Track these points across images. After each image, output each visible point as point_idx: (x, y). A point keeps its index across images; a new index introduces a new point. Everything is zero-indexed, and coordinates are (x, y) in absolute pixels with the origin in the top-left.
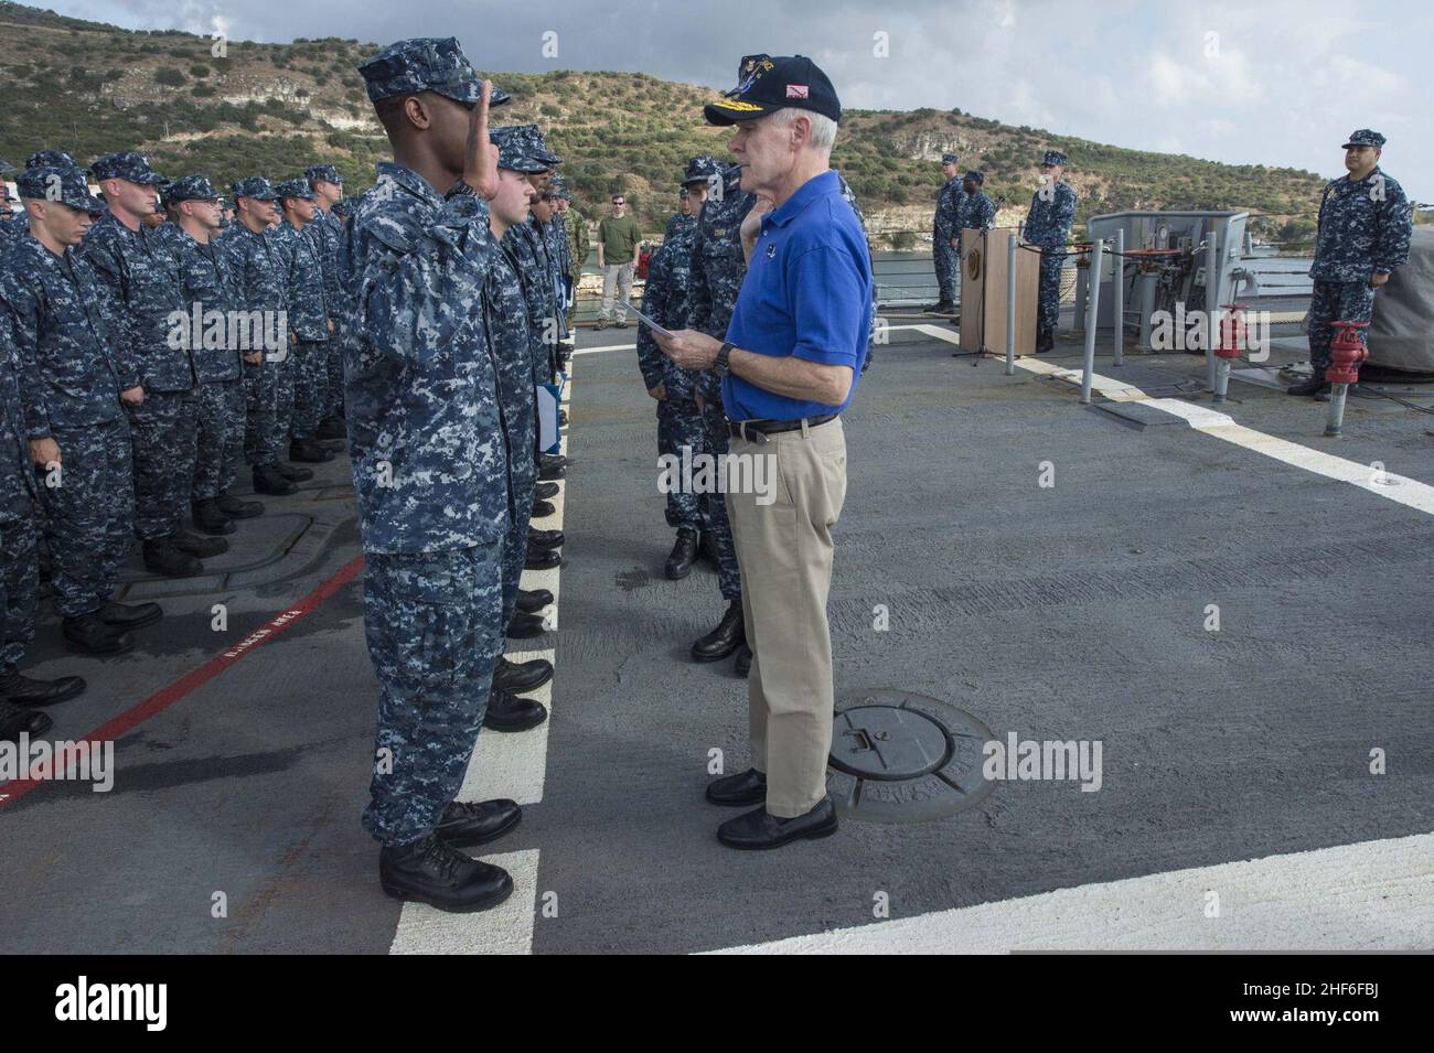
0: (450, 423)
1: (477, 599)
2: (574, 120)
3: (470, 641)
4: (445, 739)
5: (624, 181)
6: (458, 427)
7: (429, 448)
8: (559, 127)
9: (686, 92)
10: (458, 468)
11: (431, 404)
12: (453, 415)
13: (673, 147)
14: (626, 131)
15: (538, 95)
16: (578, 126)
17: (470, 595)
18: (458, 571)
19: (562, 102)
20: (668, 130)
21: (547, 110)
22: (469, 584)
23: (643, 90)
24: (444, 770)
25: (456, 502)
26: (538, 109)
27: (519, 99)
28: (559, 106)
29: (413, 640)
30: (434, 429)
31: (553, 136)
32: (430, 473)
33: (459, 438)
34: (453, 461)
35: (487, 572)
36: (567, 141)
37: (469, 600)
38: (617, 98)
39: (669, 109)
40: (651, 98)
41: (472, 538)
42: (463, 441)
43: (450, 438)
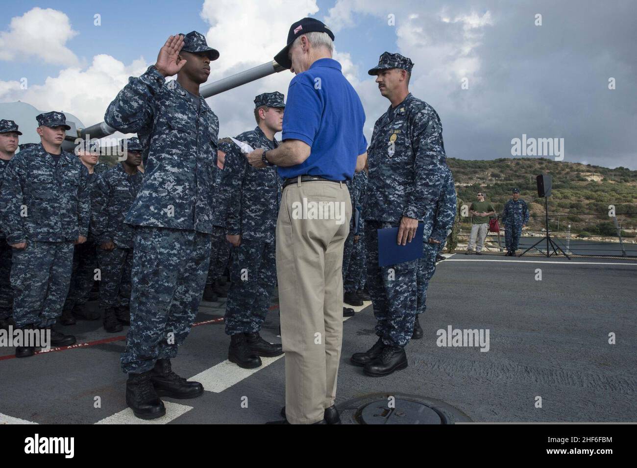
0: (159, 171)
1: (161, 253)
2: (506, 179)
3: (156, 273)
4: (144, 321)
5: (530, 206)
6: (163, 174)
7: (150, 181)
8: (499, 182)
9: (567, 166)
10: (159, 191)
11: (155, 163)
12: (162, 168)
13: (558, 191)
14: (533, 184)
15: (490, 169)
16: (508, 182)
17: (158, 251)
18: (155, 239)
19: (501, 172)
20: (556, 183)
21: (493, 175)
22: (158, 245)
23: (544, 166)
24: (142, 337)
25: (156, 205)
26: (489, 175)
27: (480, 171)
28: (500, 173)
29: (136, 268)
30: (153, 174)
31: (496, 186)
32: (149, 192)
33: (162, 178)
34: (158, 188)
35: (168, 242)
36: (502, 188)
37: (157, 253)
38: (529, 169)
39: (557, 173)
40: (548, 169)
41: (161, 223)
42: (164, 180)
43: (158, 178)
